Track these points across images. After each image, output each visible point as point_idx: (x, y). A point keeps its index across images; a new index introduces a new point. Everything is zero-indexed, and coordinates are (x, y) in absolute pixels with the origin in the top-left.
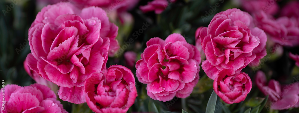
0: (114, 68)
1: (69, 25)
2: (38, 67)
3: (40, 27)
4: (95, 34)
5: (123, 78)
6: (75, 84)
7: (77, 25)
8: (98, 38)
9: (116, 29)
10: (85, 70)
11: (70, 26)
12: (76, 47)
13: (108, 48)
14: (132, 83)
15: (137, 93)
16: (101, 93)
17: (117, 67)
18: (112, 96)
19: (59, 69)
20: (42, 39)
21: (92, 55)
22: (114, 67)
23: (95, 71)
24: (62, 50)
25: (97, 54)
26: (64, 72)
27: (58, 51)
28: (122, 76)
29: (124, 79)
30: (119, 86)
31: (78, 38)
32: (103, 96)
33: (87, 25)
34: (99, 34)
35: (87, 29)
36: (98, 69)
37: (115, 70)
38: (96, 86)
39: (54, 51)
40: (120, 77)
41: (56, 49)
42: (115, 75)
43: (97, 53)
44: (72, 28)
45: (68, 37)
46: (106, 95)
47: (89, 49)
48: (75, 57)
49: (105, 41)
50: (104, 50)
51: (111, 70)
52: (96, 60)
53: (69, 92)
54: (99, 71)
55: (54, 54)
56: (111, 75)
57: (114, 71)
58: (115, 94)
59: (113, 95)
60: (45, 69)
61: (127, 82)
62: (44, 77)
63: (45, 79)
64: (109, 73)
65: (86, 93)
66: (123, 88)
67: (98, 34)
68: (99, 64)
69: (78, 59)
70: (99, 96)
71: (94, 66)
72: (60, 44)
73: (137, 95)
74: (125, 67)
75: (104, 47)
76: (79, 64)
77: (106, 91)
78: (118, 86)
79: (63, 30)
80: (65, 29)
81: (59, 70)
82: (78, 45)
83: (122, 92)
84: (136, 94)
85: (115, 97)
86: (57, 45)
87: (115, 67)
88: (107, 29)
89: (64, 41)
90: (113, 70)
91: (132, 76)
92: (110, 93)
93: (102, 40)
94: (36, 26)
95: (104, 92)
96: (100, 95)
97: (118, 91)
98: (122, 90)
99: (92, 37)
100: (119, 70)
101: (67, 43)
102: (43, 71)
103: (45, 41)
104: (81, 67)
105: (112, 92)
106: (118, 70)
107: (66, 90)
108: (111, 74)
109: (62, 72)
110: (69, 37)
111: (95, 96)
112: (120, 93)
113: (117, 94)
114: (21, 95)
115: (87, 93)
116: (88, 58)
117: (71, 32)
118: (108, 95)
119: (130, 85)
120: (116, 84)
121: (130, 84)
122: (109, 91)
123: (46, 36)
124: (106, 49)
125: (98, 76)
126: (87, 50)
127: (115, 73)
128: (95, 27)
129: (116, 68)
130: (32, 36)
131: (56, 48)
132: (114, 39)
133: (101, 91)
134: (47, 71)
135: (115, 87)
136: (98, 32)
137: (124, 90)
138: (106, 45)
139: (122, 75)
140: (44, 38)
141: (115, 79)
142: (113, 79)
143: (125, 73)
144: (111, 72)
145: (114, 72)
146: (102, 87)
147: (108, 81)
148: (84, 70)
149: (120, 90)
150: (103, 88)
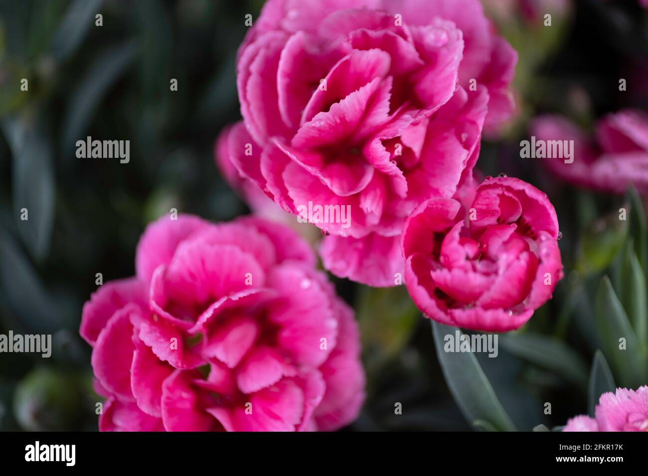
0: (495, 186)
1: (363, 43)
2: (264, 171)
3: (274, 45)
4: (444, 75)
5: (521, 217)
6: (374, 226)
7: (388, 45)
8: (453, 89)
9: (510, 59)
10: (406, 186)
11: (367, 49)
12: (381, 114)
13: (481, 122)
14: (549, 236)
15: (562, 267)
16: (453, 261)
17: (505, 184)
18: (487, 274)
19: (327, 181)
20: (281, 82)
21: (433, 138)
22: (496, 183)
23: (436, 192)
24: (338, 121)
25: (446, 138)
26: (342, 188)
27: (327, 123)
28: (521, 210)
29: (524, 220)
30: (509, 245)
31: (390, 87)
32: (457, 272)
33: (419, 45)
34: (456, 76)
35: (421, 57)
36: (446, 187)
37: (498, 195)
38: (440, 238)
39: (314, 125)
40: (511, 214)
41: (320, 120)
42: (498, 208)
43: (446, 134)
44: (373, 55)
45: (360, 81)
46: (466, 271)
47: (422, 121)
48: (377, 147)
49: (474, 96)
50: (468, 125)
51: (488, 193)
52: (442, 155)
53: (356, 249)
54: (451, 191)
55: (314, 133)
56: (484, 207)
57: (495, 195)
58: (494, 268)
59: (489, 270)
60: (285, 176)
61: (533, 229)
62: (280, 202)
63: (283, 208)
64: (479, 202)
65: (407, 257)
66: (521, 252)
67: (452, 76)
68: (450, 170)
69: (388, 154)
70: (445, 272)
71: (434, 176)
72: (334, 106)
73: (561, 274)
74: (529, 185)
75: (470, 116)
76: (390, 168)
77: (468, 258)
78: (505, 243)
79: (344, 59)
80: (351, 57)
81: (329, 185)
82: (388, 110)
83: (516, 263)
84: (558, 271)
85: (493, 277)
86: (324, 105)
87: (499, 183)
88: (482, 56)
89: (347, 97)
90: (494, 193)
91: (549, 214)
92: (479, 265)
93: (465, 96)
94: (261, 40)
95: (462, 262)
96: (450, 269)
97: (504, 259)
98: (518, 258)
99: (433, 82)
100: (511, 195)
101: (356, 102)
102: (279, 183)
103: (289, 89)
104: (396, 176)
105: (484, 262)
106: (506, 194)
107: (345, 243)
108: (487, 205)
109: (336, 190)
110: (364, 84)
111: (434, 270)
112: (509, 266)
113: (501, 271)
114: (211, 251)
115: (410, 258)
116: (417, 148)
117: (370, 67)
118: (475, 270)
119: (541, 241)
120: (500, 237)
121: (543, 238)
122: (475, 258)
123: (291, 76)
124: (474, 123)
125: (445, 208)
126: (415, 124)
127: (498, 202)
128: (444, 51)
129: (502, 186)
130: (248, 74)
131: (321, 115)
132: (503, 91)
133: (453, 256)
134: (292, 185)
135: (495, 246)
136: (453, 71)
137: (524, 256)
138: (474, 111)
139: (518, 207)
140: (286, 80)
141: (498, 220)
142: (492, 221)
143: (530, 203)
144: (488, 200)
145: (495, 199)
146: (455, 244)
147: (477, 223)
148: (403, 186)
149: (512, 257)
150: (460, 248)
